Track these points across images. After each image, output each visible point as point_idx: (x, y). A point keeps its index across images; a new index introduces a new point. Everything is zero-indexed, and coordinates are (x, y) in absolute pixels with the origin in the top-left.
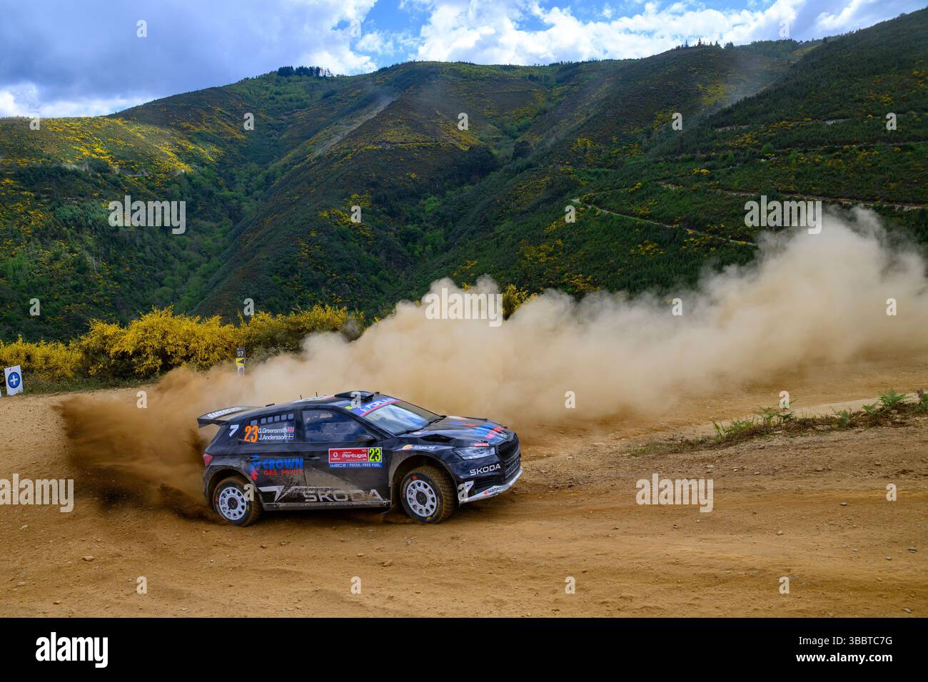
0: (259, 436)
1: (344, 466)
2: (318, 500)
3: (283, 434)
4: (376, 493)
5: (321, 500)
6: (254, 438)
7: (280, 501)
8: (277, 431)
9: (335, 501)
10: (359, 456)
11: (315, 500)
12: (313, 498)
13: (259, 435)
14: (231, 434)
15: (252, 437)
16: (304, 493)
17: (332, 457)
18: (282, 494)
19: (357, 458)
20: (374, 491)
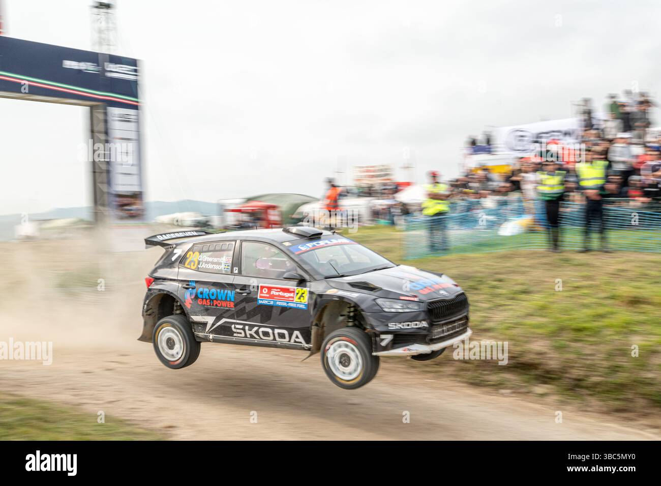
0: (199, 264)
1: (272, 303)
2: (246, 336)
3: (220, 264)
4: (300, 336)
5: (249, 336)
6: (194, 265)
7: (212, 332)
8: (215, 260)
9: (261, 339)
10: (287, 295)
11: (243, 335)
12: (241, 333)
13: (199, 262)
14: (173, 259)
15: (192, 263)
16: (233, 326)
17: (262, 292)
18: (213, 325)
19: (284, 297)
20: (296, 333)
